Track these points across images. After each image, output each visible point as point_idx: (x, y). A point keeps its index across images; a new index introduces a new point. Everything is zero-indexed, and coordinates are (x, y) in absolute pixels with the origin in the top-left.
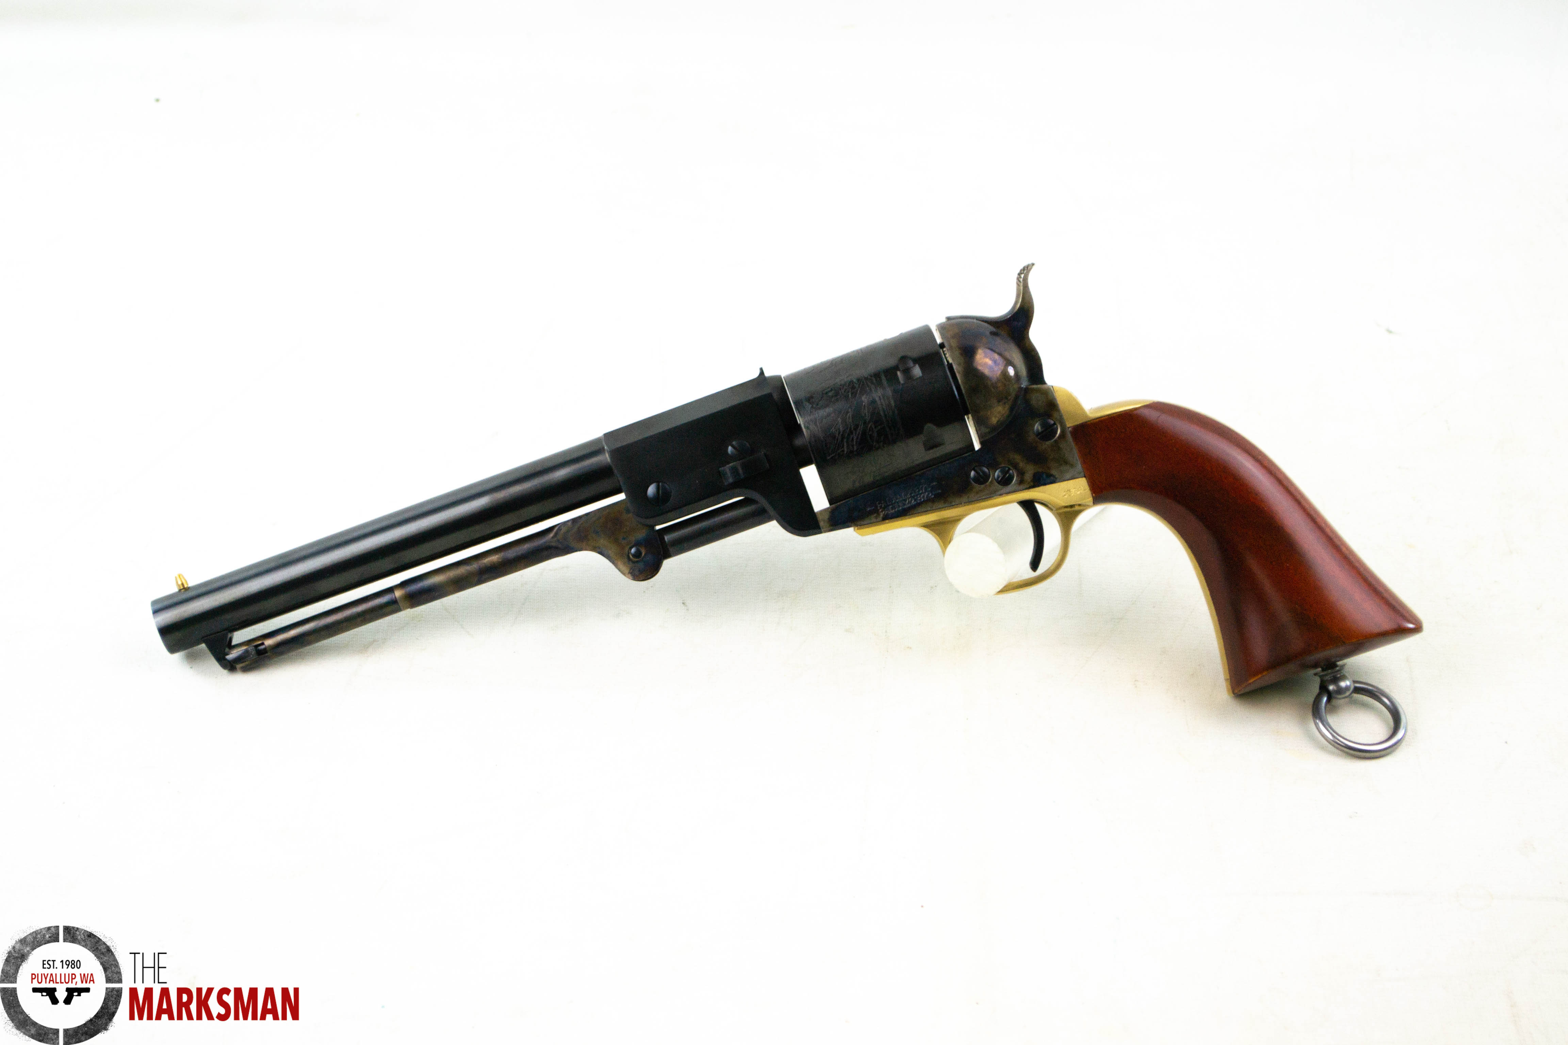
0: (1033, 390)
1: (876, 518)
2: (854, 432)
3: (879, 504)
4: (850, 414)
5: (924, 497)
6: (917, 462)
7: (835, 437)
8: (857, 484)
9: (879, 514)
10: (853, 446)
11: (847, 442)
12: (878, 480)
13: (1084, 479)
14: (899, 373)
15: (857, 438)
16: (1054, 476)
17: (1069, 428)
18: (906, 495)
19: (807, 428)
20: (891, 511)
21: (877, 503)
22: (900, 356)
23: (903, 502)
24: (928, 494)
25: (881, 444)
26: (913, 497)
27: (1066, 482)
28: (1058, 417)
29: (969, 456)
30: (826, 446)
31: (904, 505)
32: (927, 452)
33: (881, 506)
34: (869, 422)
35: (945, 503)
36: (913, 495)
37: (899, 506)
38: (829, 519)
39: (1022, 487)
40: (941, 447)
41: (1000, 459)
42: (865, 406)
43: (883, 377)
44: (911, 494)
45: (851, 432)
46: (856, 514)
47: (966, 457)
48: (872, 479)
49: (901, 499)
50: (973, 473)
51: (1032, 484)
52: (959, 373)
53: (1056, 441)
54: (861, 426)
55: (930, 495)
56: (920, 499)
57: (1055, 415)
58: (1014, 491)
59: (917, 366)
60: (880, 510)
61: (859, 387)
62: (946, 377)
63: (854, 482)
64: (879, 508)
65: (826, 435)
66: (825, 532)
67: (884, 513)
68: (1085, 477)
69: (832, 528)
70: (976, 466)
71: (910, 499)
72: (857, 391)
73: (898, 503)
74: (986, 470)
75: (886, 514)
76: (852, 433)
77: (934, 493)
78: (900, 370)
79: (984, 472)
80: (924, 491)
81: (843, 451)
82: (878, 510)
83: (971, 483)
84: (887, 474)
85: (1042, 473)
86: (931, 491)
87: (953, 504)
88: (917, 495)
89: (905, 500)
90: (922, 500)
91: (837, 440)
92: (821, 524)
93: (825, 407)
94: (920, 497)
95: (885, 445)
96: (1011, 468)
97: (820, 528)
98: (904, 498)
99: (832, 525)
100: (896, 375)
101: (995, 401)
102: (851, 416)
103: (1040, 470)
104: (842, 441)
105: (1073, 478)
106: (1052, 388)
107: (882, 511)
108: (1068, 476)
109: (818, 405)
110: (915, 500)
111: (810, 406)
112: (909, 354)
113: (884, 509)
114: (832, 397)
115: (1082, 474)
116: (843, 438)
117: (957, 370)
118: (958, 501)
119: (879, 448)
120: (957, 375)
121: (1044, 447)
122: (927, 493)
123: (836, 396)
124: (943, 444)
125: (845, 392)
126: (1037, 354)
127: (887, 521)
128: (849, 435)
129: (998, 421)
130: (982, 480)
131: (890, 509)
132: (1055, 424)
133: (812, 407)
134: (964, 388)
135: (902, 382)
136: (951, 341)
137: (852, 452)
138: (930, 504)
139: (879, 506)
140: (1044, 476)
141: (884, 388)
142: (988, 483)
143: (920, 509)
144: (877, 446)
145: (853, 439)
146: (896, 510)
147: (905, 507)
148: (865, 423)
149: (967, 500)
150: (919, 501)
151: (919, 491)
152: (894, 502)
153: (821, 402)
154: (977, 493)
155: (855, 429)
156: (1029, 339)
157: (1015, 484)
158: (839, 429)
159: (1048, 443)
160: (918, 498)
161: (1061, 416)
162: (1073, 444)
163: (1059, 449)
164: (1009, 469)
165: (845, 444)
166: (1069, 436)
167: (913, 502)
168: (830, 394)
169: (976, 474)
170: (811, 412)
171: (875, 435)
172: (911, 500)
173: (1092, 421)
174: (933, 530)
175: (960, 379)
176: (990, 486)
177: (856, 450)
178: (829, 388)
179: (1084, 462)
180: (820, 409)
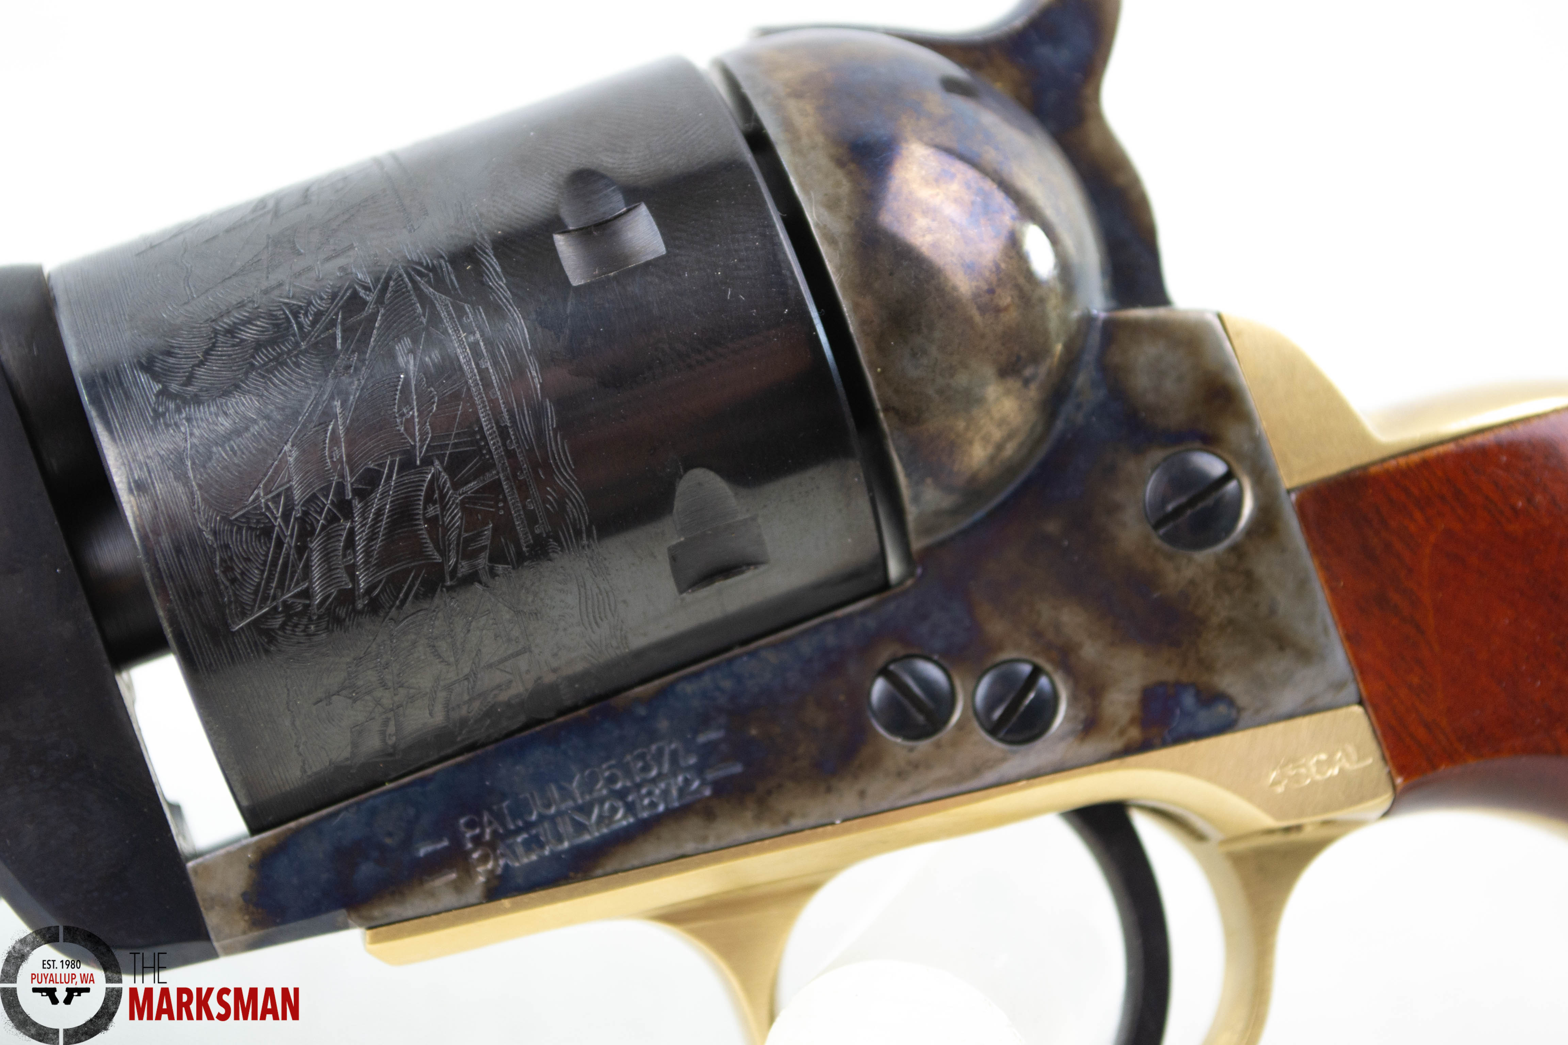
0: (1137, 326)
1: (458, 887)
2: (357, 505)
3: (471, 825)
4: (339, 425)
5: (666, 793)
6: (638, 642)
7: (267, 532)
8: (373, 743)
9: (467, 870)
10: (351, 570)
11: (327, 557)
12: (463, 722)
13: (1357, 710)
14: (559, 240)
15: (371, 538)
16: (1230, 702)
17: (1289, 492)
18: (588, 785)
19: (139, 487)
20: (525, 860)
21: (462, 821)
22: (566, 170)
23: (579, 818)
24: (687, 782)
25: (482, 561)
26: (621, 795)
27: (1280, 727)
28: (1247, 446)
29: (864, 613)
30: (228, 569)
31: (580, 828)
32: (688, 596)
33: (482, 834)
34: (427, 461)
35: (759, 818)
36: (619, 786)
37: (560, 839)
38: (244, 895)
39: (1089, 748)
40: (749, 574)
41: (996, 627)
42: (407, 381)
43: (492, 263)
44: (612, 780)
45: (344, 508)
46: (366, 870)
47: (850, 617)
48: (439, 718)
49: (570, 803)
50: (879, 688)
51: (1135, 733)
52: (832, 241)
53: (1235, 549)
54: (390, 476)
55: (696, 784)
56: (653, 805)
57: (1234, 433)
58: (1059, 769)
59: (643, 210)
60: (476, 855)
61: (380, 301)
62: (776, 263)
63: (358, 730)
64: (470, 846)
65: (225, 519)
66: (230, 950)
67: (490, 865)
68: (1361, 703)
69: (256, 934)
70: (894, 660)
71: (607, 806)
72: (372, 318)
73: (552, 819)
74: (933, 672)
75: (499, 871)
76: (349, 516)
77: (711, 775)
78: (564, 231)
79: (925, 683)
80: (666, 767)
81: (307, 594)
82: (467, 854)
83: (876, 734)
84: (504, 697)
85: (1179, 686)
86: (700, 770)
87: (796, 823)
88: (638, 786)
89: (585, 810)
90: (661, 808)
91: (280, 544)
92: (212, 919)
93: (226, 393)
94: (650, 794)
95: (500, 568)
96: (1048, 667)
97: (207, 938)
98: (580, 801)
99: (256, 923)
100: (552, 250)
101: (989, 371)
102: (341, 430)
103: (1169, 674)
104: (302, 549)
105: (1309, 709)
106: (1217, 323)
107: (484, 859)
108: (1288, 699)
109: (189, 380)
110: (630, 808)
111: (157, 387)
112: (607, 161)
113: (491, 848)
114: (259, 346)
115: (1351, 691)
116: (306, 532)
117: (823, 228)
118: (816, 810)
119: (472, 578)
120: (824, 249)
121: (1189, 572)
122: (680, 779)
123: (272, 342)
124: (762, 563)
125: (314, 324)
126: (1135, 182)
127: (506, 902)
128: (332, 519)
129: (992, 459)
130: (920, 718)
131: (520, 850)
132: (1229, 476)
133: (164, 393)
134: (856, 307)
135: (576, 280)
136: (793, 106)
137: (347, 597)
138: (693, 824)
139: (469, 835)
140: (1188, 700)
141: (496, 311)
142: (945, 734)
143: (650, 849)
144: (464, 568)
145: (350, 543)
146: (547, 852)
147: (587, 837)
148: (407, 464)
149: (856, 810)
150: (645, 815)
151: (646, 769)
152: (534, 817)
153: (201, 371)
154: (901, 775)
155: (362, 494)
156: (1098, 116)
157: (1062, 738)
158: (289, 498)
159: (1206, 557)
160: (642, 798)
161: (1257, 442)
162: (1308, 562)
163: (1251, 582)
164: (1037, 671)
165: (316, 558)
166: (1292, 524)
167: (622, 819)
168: (249, 334)
169: (890, 687)
170: (157, 415)
171: (455, 518)
172: (614, 810)
173: (1393, 463)
174: (702, 935)
175: (838, 270)
176: (955, 743)
177: (369, 591)
178: (241, 305)
179: (1352, 640)
180: (197, 400)
